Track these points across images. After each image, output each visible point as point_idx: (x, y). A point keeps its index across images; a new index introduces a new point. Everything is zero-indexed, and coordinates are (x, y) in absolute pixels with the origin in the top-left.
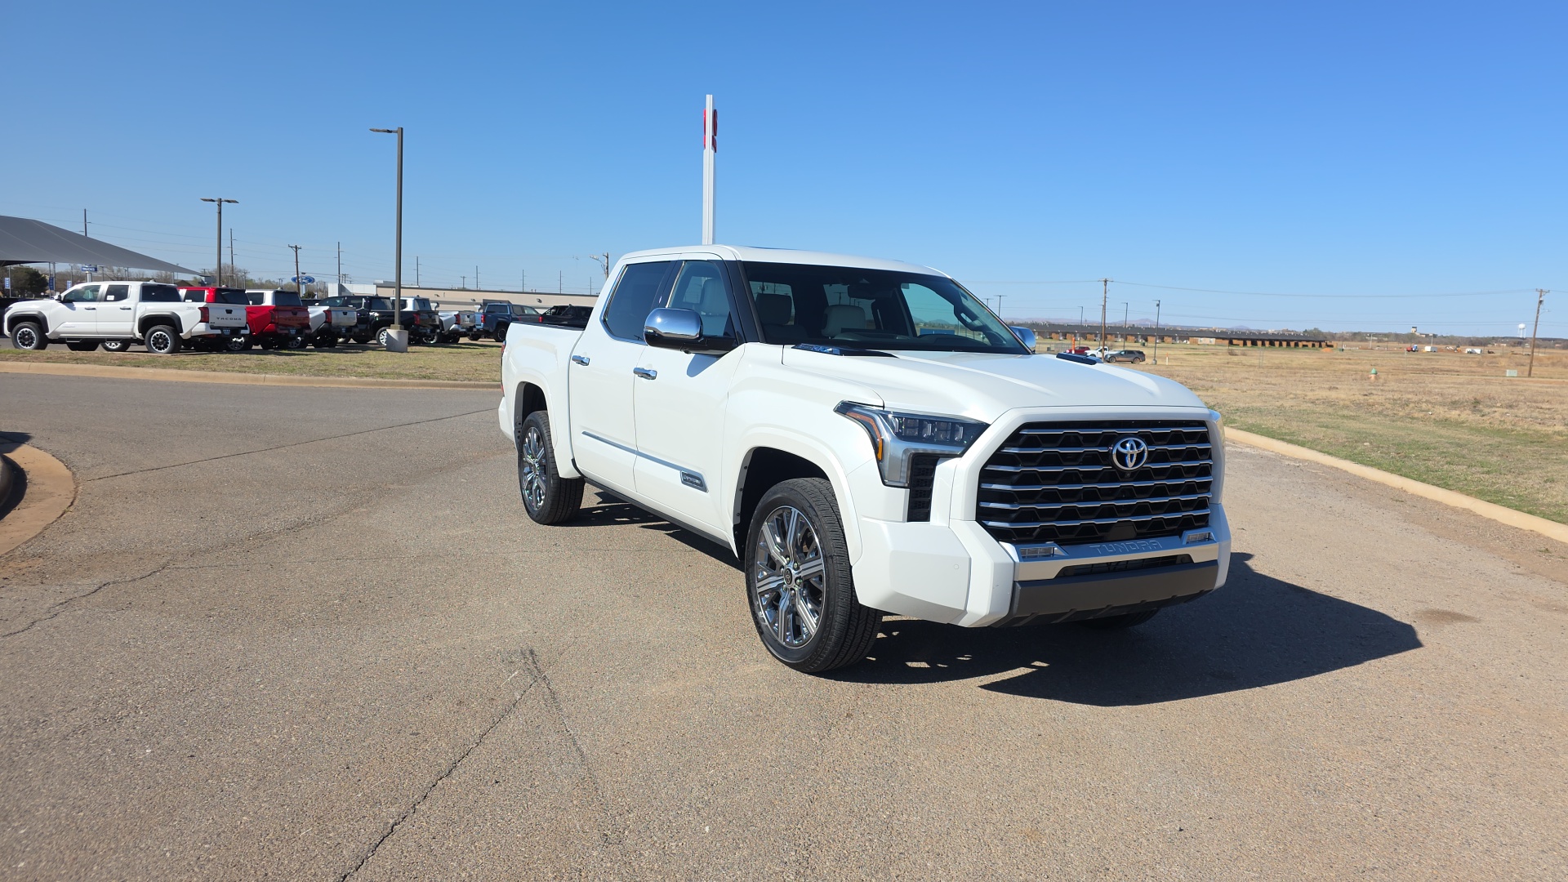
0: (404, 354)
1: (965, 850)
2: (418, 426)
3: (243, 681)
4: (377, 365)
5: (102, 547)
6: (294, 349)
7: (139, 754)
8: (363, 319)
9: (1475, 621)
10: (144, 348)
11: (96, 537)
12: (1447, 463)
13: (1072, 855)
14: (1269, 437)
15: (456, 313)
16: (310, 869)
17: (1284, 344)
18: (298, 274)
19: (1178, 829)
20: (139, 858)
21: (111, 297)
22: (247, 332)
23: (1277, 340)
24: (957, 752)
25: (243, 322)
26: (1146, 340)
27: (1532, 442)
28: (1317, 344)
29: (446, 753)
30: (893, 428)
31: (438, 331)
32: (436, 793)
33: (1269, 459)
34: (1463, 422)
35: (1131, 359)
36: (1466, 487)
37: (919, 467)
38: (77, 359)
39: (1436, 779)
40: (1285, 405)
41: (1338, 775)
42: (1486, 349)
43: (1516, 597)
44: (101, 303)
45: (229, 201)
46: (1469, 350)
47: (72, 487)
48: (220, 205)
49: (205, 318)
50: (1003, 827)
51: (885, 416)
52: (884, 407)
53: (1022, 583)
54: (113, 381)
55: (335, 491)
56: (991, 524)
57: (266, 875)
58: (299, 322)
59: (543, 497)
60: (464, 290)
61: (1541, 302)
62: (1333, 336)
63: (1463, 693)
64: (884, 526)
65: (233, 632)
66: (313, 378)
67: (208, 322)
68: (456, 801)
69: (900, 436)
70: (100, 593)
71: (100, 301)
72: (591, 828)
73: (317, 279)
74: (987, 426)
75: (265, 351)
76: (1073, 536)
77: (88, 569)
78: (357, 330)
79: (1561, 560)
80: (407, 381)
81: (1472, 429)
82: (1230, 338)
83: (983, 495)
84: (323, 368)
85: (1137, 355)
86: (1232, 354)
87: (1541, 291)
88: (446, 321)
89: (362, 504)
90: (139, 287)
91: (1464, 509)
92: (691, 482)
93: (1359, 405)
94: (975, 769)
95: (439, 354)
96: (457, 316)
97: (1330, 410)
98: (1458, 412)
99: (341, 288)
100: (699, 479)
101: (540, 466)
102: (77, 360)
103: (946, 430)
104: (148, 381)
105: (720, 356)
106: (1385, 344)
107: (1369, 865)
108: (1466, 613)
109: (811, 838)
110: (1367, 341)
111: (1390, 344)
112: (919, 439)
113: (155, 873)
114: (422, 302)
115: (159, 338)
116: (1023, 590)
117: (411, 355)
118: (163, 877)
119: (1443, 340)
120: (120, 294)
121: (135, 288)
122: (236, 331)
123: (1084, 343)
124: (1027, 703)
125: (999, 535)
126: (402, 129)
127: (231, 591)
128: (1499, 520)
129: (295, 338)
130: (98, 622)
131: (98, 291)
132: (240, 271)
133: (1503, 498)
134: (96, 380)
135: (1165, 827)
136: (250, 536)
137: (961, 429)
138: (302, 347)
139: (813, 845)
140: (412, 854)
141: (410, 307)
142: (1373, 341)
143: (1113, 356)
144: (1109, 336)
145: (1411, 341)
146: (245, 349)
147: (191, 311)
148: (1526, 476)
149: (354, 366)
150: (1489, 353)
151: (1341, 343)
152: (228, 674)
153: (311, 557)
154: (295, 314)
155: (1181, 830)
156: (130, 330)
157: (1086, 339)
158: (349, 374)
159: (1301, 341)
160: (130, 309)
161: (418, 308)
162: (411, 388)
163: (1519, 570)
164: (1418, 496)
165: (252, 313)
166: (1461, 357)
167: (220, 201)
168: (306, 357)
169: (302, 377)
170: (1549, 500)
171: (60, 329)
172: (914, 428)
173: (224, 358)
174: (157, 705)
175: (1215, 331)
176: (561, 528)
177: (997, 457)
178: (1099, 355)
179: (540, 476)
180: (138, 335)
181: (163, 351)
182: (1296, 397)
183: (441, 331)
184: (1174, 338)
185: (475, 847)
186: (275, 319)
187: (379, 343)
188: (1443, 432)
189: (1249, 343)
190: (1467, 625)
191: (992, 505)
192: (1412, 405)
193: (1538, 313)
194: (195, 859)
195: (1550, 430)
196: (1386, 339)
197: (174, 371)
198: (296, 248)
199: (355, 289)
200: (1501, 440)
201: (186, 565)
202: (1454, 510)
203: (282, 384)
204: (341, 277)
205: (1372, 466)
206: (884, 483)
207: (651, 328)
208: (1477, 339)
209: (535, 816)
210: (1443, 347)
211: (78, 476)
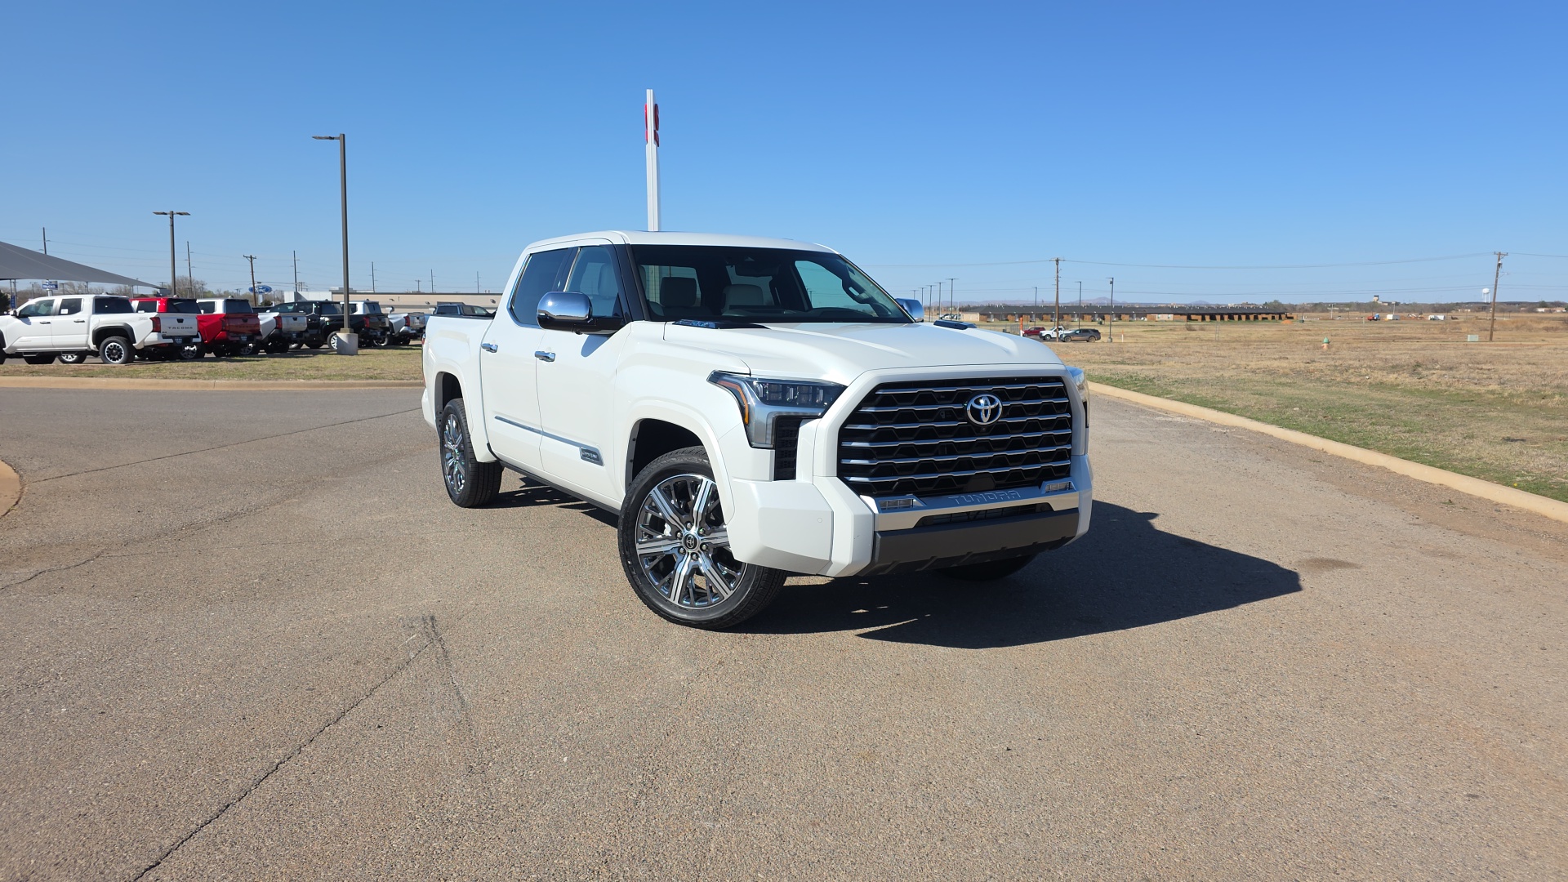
0: (355, 357)
1: (802, 770)
2: (359, 423)
3: (159, 650)
4: (325, 368)
5: (41, 540)
6: (246, 356)
7: (55, 713)
8: (314, 324)
9: (1357, 568)
10: (99, 360)
11: (37, 532)
12: (1371, 424)
13: (900, 772)
14: (1201, 406)
15: (406, 315)
16: (197, 801)
17: (1244, 317)
18: (254, 284)
19: (1006, 748)
20: (44, 795)
21: (65, 311)
22: (199, 340)
23: (1236, 314)
24: (816, 690)
25: (194, 330)
26: (1104, 319)
27: (1462, 401)
28: (1277, 317)
29: (337, 704)
30: (758, 394)
31: (389, 333)
32: (322, 737)
33: (1198, 427)
34: (1398, 385)
35: (1087, 338)
36: (1384, 446)
37: (783, 428)
38: (34, 372)
39: (1268, 703)
40: (1225, 375)
41: (1174, 701)
42: (1450, 315)
43: (1405, 545)
44: (56, 317)
45: (181, 214)
46: (1432, 316)
47: (18, 488)
48: (172, 218)
49: (156, 328)
50: (842, 751)
51: (750, 382)
52: (750, 374)
53: (882, 533)
54: (67, 391)
55: (271, 485)
56: (852, 479)
57: (157, 806)
58: (249, 329)
59: (463, 481)
60: (419, 293)
61: (1499, 265)
62: (1294, 308)
63: (1321, 630)
64: (753, 486)
65: (155, 610)
66: (262, 382)
67: (159, 332)
68: (339, 742)
69: (765, 400)
70: (35, 580)
71: (54, 315)
72: (459, 762)
73: (274, 289)
74: (845, 388)
75: (217, 359)
76: (931, 488)
77: (27, 560)
78: (307, 335)
79: (1462, 510)
80: (354, 381)
81: (1405, 391)
82: (1188, 314)
83: (843, 453)
84: (273, 372)
85: (1092, 333)
86: (1190, 329)
87: (1500, 254)
88: (395, 323)
89: (295, 495)
90: (92, 300)
91: (1379, 467)
92: (589, 457)
93: (1298, 373)
94: (829, 704)
95: (389, 355)
96: (407, 318)
97: (1269, 378)
98: (1395, 375)
99: (297, 295)
100: (596, 454)
101: (459, 451)
102: (32, 373)
103: (808, 394)
104: (101, 390)
105: (610, 336)
106: (1347, 314)
107: (1178, 775)
108: (1350, 560)
109: (660, 764)
110: (1328, 311)
111: (1352, 314)
112: (783, 402)
113: (56, 807)
114: (372, 306)
115: (113, 349)
116: (884, 540)
117: (361, 358)
118: (64, 809)
119: (1406, 307)
120: (73, 307)
121: (87, 302)
122: (187, 340)
123: (1039, 324)
124: (894, 648)
125: (859, 489)
126: (344, 135)
127: (158, 575)
128: (1412, 476)
129: (246, 345)
130: (31, 604)
131: (52, 305)
132: (198, 283)
133: (1418, 455)
134: (51, 391)
135: (995, 747)
136: (183, 527)
137: (821, 392)
138: (254, 353)
139: (661, 770)
140: (292, 787)
141: (360, 311)
142: (1334, 311)
143: (1068, 336)
144: (1065, 316)
145: (1372, 310)
146: (198, 356)
147: (143, 321)
148: (1447, 433)
149: (303, 369)
150: (1453, 318)
151: (1301, 314)
152: (146, 645)
153: (239, 543)
154: (246, 321)
155: (1008, 750)
156: (84, 343)
157: (1042, 319)
158: (297, 377)
159: (1260, 314)
160: (83, 322)
161: (368, 312)
162: (358, 388)
163: (1417, 521)
164: (1337, 456)
165: (202, 321)
166: (1424, 324)
167: (172, 213)
168: (256, 363)
169: (251, 382)
170: (1463, 454)
171: (17, 343)
172: (777, 392)
173: (176, 366)
174: (77, 672)
175: (1172, 307)
176: (481, 510)
177: (855, 416)
178: (1054, 335)
179: (459, 461)
180: (93, 347)
181: (117, 361)
182: (1238, 367)
183: (391, 333)
184: (1131, 316)
185: (350, 780)
186: (226, 326)
187: (331, 347)
188: (1376, 395)
189: (1207, 318)
190: (1348, 571)
191: (853, 462)
192: (1351, 371)
193: (1497, 276)
194: (94, 795)
195: (1483, 389)
196: (1348, 309)
197: (126, 380)
198: (251, 257)
199: (310, 296)
200: (1432, 400)
201: (119, 554)
202: (1370, 468)
203: (231, 389)
204: (298, 285)
205: (1297, 429)
206: (751, 445)
207: (543, 312)
208: (1441, 305)
209: (410, 753)
210: (1405, 314)
211: (24, 478)
